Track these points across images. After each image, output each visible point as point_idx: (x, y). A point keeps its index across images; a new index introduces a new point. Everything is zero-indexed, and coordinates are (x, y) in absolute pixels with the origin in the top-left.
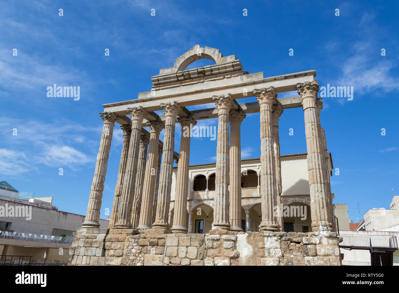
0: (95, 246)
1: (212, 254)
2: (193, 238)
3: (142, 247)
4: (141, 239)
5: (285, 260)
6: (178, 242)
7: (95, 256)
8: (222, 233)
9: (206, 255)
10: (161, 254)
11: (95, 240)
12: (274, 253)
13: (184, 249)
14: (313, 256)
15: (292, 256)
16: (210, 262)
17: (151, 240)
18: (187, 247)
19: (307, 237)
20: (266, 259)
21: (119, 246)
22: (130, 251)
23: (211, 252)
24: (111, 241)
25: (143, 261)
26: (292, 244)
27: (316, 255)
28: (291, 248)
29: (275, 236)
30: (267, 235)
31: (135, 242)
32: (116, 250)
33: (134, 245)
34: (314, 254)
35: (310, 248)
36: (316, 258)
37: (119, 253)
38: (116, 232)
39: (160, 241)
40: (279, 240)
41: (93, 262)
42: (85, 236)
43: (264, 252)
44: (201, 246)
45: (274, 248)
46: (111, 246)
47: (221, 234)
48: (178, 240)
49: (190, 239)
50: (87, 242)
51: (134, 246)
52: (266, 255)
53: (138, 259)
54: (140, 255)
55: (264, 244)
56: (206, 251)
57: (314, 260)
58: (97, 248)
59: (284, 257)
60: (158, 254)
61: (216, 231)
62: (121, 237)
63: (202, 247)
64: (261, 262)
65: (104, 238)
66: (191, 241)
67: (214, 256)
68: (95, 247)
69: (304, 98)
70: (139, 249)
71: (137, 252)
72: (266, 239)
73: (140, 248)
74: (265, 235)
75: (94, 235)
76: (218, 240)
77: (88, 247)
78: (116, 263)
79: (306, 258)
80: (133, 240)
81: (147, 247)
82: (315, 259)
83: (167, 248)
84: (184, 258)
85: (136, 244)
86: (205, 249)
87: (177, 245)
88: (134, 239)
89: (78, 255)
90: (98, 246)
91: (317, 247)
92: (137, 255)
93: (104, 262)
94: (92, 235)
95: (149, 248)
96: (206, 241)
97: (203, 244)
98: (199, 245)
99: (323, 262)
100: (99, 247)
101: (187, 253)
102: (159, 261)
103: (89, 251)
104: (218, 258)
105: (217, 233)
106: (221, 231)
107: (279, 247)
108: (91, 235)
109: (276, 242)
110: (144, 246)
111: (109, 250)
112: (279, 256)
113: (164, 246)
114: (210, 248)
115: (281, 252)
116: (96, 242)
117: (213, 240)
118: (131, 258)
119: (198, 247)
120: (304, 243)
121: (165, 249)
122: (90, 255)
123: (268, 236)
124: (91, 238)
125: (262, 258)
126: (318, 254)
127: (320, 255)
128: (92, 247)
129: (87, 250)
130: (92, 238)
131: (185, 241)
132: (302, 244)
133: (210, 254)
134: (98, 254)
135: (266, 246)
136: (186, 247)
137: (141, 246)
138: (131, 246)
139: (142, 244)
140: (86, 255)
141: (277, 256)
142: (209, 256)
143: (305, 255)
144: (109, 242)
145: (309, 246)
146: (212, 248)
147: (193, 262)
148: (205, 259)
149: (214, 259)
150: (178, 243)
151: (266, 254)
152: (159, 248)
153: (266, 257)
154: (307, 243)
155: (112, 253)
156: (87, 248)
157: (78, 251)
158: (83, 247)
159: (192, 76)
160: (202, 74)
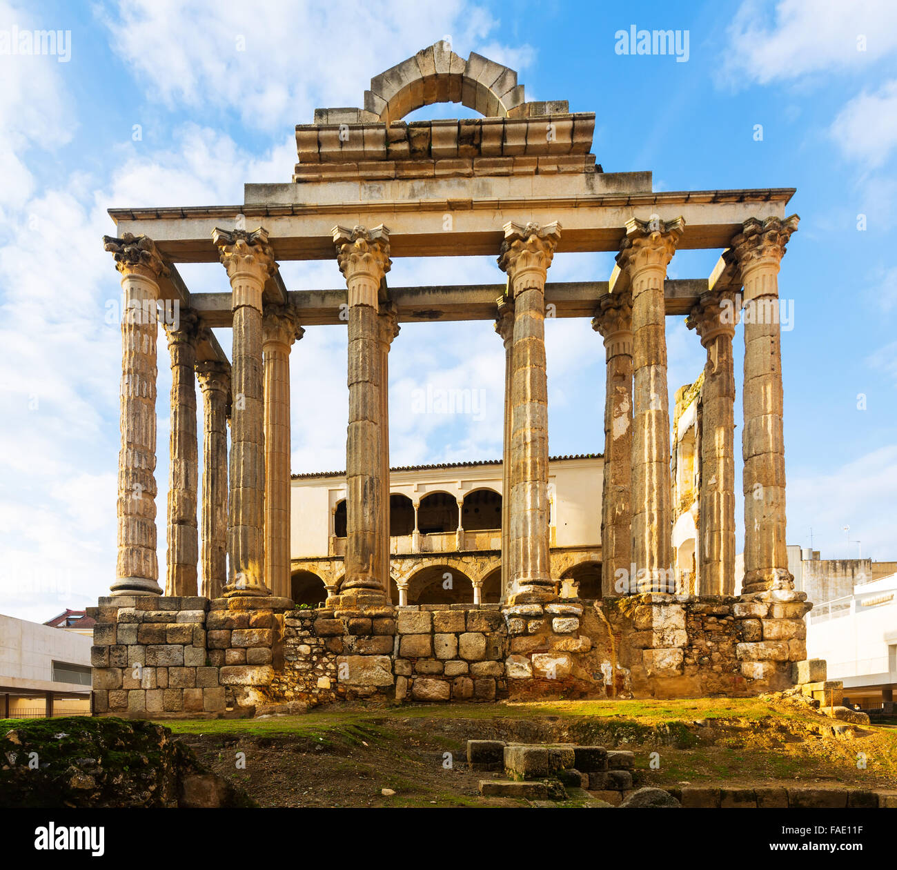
0: (177, 641)
1: (523, 648)
2: (473, 614)
3: (326, 639)
4: (320, 620)
5: (695, 652)
6: (432, 623)
7: (183, 665)
8: (547, 600)
9: (509, 650)
10: (384, 654)
11: (170, 626)
12: (670, 638)
13: (449, 639)
14: (755, 642)
15: (709, 644)
16: (521, 665)
17: (352, 622)
18: (457, 634)
19: (744, 604)
20: (654, 651)
21: (256, 638)
22: (291, 649)
23: (522, 643)
24: (226, 626)
25: (336, 671)
26: (712, 619)
27: (762, 639)
28: (709, 627)
29: (675, 602)
30: (660, 600)
31: (304, 628)
32: (246, 648)
33: (302, 634)
34: (756, 638)
35: (750, 626)
36: (762, 645)
37: (263, 656)
38: (236, 604)
39: (377, 622)
40: (685, 612)
41: (180, 680)
43: (651, 637)
44: (493, 630)
45: (672, 630)
46: (231, 639)
47: (543, 603)
48: (432, 619)
49: (463, 616)
50: (148, 633)
51: (302, 638)
52: (654, 644)
53: (320, 667)
54: (325, 659)
55: (651, 621)
56: (507, 642)
57: (757, 649)
58: (184, 645)
59: (694, 647)
60: (376, 654)
61: (530, 595)
62: (256, 617)
63: (497, 633)
64: (645, 659)
65: (201, 619)
66: (466, 619)
67: (531, 651)
68: (179, 644)
69: (753, 268)
70: (318, 645)
71: (315, 650)
72: (655, 609)
73: (322, 641)
74: (654, 600)
75: (165, 612)
76: (538, 616)
77: (154, 644)
78: (255, 679)
79: (742, 646)
80: (298, 623)
81: (342, 641)
82: (760, 647)
83: (400, 639)
84: (452, 659)
85: (307, 633)
86: (506, 637)
87: (429, 630)
88: (301, 619)
89: (124, 666)
90: (186, 639)
91: (764, 623)
92: (315, 658)
93: (216, 679)
94: (159, 612)
95: (349, 640)
96: (507, 618)
97: (499, 626)
98: (489, 629)
99: (777, 653)
100: (192, 643)
101: (458, 648)
102: (384, 669)
103: (160, 654)
104: (540, 655)
105: (533, 599)
106: (542, 596)
107: (683, 626)
108: (153, 613)
109: (678, 615)
110: (331, 636)
111: (224, 650)
112: (682, 644)
113: (394, 636)
114: (518, 635)
115: (686, 637)
116: (179, 630)
117: (527, 617)
118: (297, 667)
119: (488, 634)
120: (738, 615)
121: (396, 642)
122: (166, 664)
123: (659, 604)
124: (156, 622)
125: (644, 651)
126: (767, 635)
127: (768, 640)
128: (167, 643)
129: (154, 653)
130: (159, 620)
131: (450, 621)
132: (732, 618)
133: (518, 648)
134: (191, 661)
135: (654, 625)
136: (453, 635)
137: (323, 636)
138: (293, 637)
139: (326, 632)
140: (153, 663)
141: (677, 645)
142: (515, 653)
143: (737, 641)
144: (220, 629)
145: (749, 622)
146: (525, 633)
147: (475, 668)
148: (508, 660)
149: (531, 659)
150: (430, 625)
151: (655, 642)
152: (377, 641)
153: (654, 648)
154: (744, 614)
155: (236, 656)
156: (150, 647)
157: (120, 656)
158: (137, 646)
159: (436, 146)
160: (472, 144)
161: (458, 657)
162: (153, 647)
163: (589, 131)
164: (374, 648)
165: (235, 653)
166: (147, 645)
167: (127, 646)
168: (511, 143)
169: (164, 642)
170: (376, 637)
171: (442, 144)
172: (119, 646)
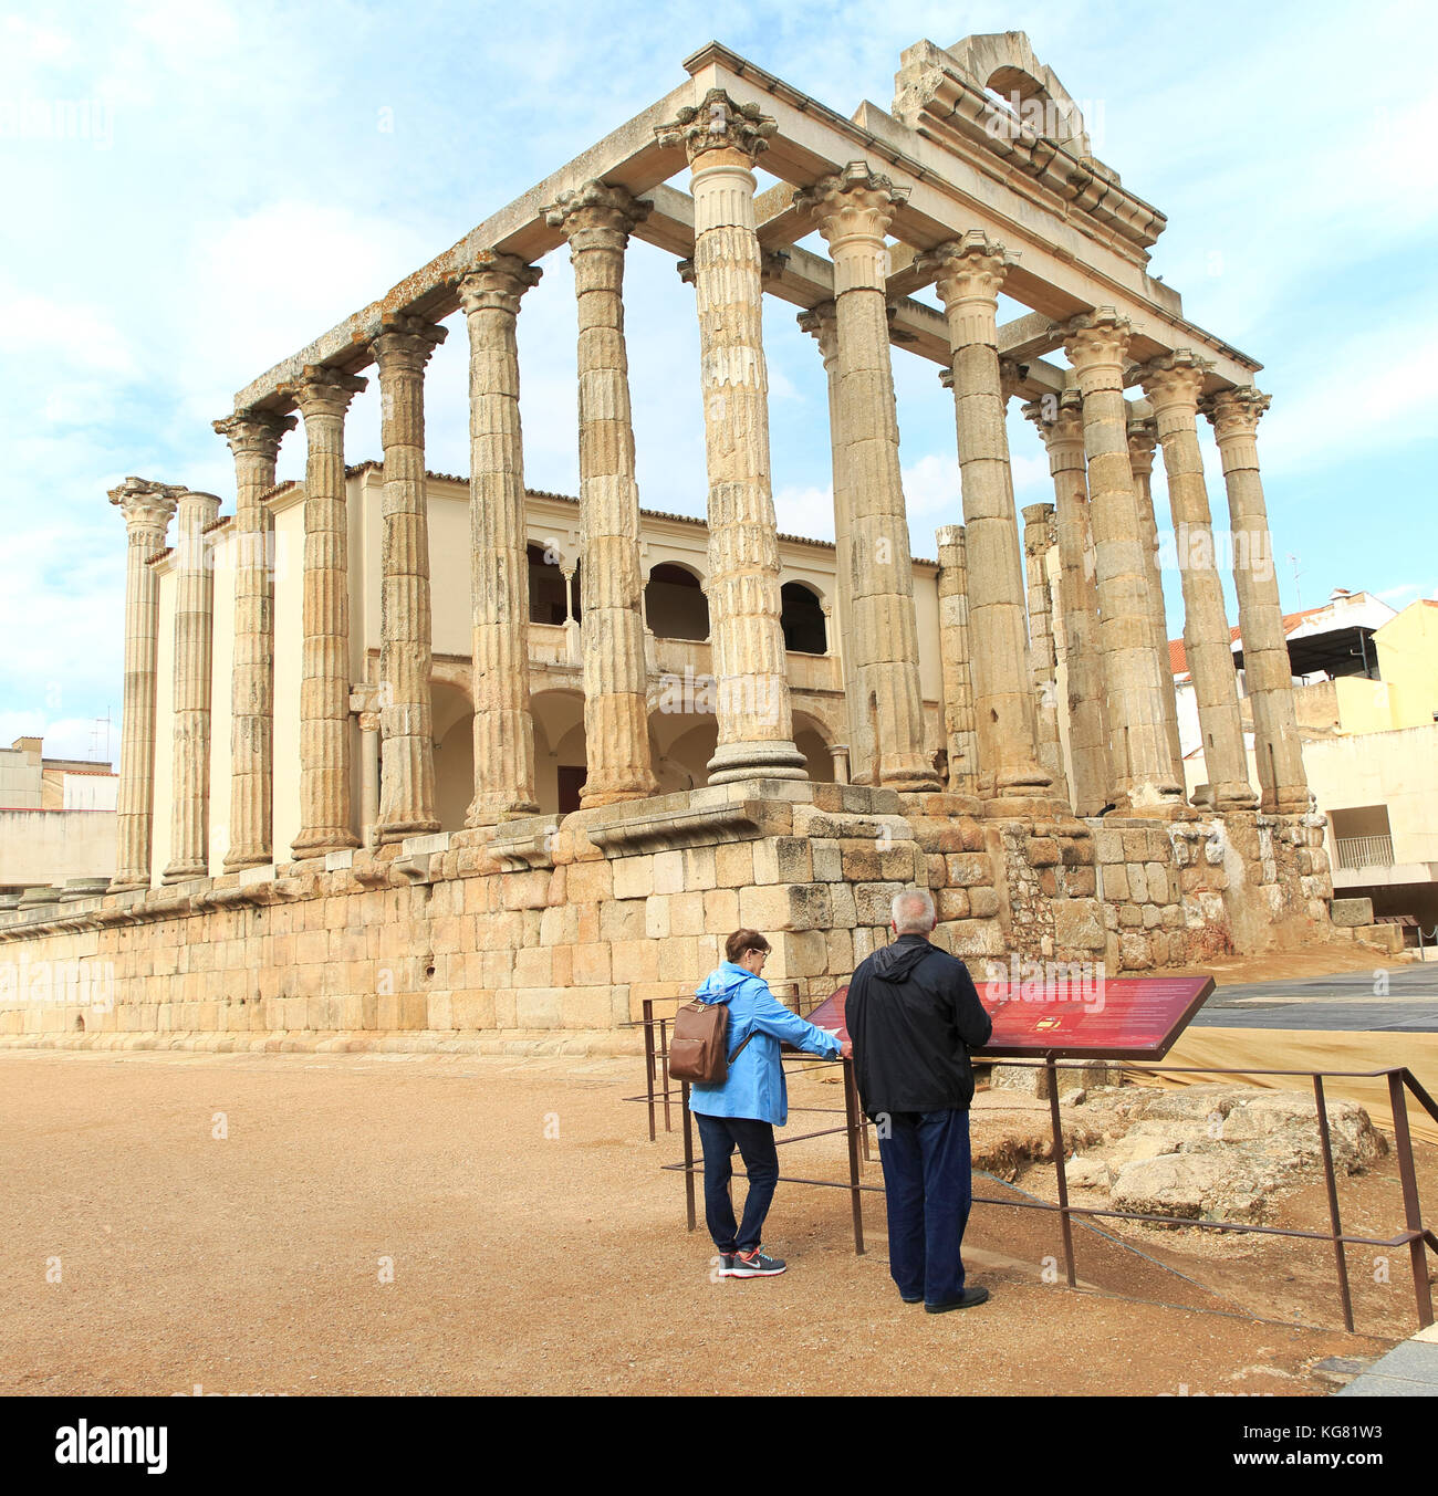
0: (897, 875)
1: (1192, 885)
2: (1151, 835)
3: (1039, 871)
6: (1124, 849)
9: (1181, 887)
10: (1087, 896)
12: (1270, 871)
13: (1139, 872)
16: (1194, 910)
18: (1144, 865)
20: (1267, 888)
22: (1015, 887)
23: (1190, 878)
24: (939, 848)
25: (1054, 925)
30: (1262, 821)
31: (1019, 853)
32: (966, 887)
33: (1021, 864)
35: (1305, 856)
39: (1080, 844)
42: (831, 825)
43: (1262, 870)
45: (1270, 860)
47: (1191, 821)
48: (1123, 841)
49: (1145, 838)
50: (856, 858)
51: (1020, 869)
52: (1264, 880)
53: (1040, 918)
54: (1042, 906)
56: (1180, 877)
58: (904, 882)
62: (969, 831)
63: (1171, 863)
66: (1147, 843)
67: (1196, 889)
68: (900, 881)
70: (1033, 882)
71: (1032, 890)
72: (1259, 832)
73: (1035, 874)
76: (1196, 840)
77: (866, 881)
80: (1014, 844)
81: (1053, 871)
83: (1100, 872)
84: (1146, 903)
86: (1179, 870)
87: (1122, 858)
88: (1016, 837)
89: (829, 926)
90: (906, 873)
92: (1034, 904)
95: (1059, 872)
96: (1173, 844)
98: (1166, 858)
100: (914, 880)
101: (1148, 885)
102: (1096, 920)
103: (877, 901)
108: (852, 819)
110: (1043, 867)
113: (1095, 866)
114: (1184, 866)
116: (896, 853)
117: (1189, 840)
118: (1022, 919)
119: (1166, 865)
121: (1098, 877)
123: (1261, 826)
124: (859, 836)
128: (883, 880)
129: (865, 895)
130: (862, 832)
131: (1137, 848)
133: (1188, 885)
136: (1141, 866)
137: (1036, 867)
139: (1039, 860)
142: (1186, 892)
146: (1189, 864)
147: (1165, 916)
148: (1185, 903)
149: (1200, 901)
150: (1122, 852)
151: (1264, 877)
152: (1082, 874)
153: (1264, 883)
155: (960, 902)
157: (822, 906)
158: (843, 885)
159: (1050, 171)
160: (1077, 188)
161: (1150, 902)
162: (865, 886)
163: (1159, 230)
164: (1080, 887)
165: (955, 896)
166: (853, 883)
167: (828, 883)
168: (1105, 206)
169: (878, 877)
170: (1081, 869)
171: (1057, 173)
172: (820, 884)
